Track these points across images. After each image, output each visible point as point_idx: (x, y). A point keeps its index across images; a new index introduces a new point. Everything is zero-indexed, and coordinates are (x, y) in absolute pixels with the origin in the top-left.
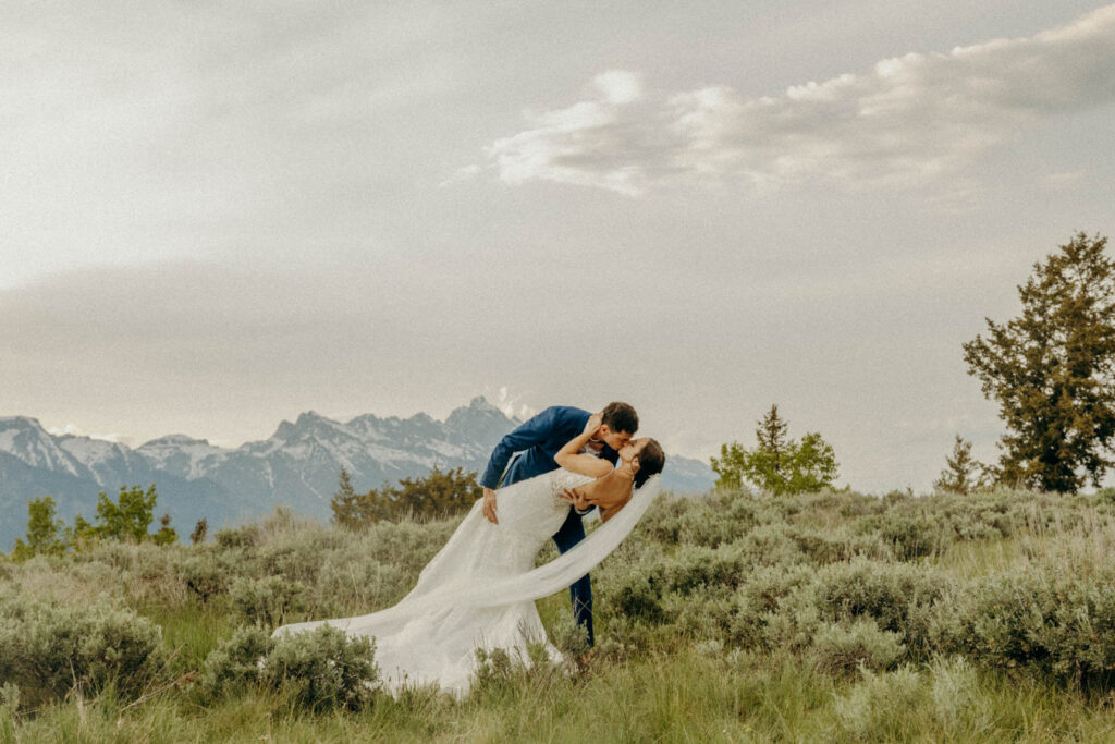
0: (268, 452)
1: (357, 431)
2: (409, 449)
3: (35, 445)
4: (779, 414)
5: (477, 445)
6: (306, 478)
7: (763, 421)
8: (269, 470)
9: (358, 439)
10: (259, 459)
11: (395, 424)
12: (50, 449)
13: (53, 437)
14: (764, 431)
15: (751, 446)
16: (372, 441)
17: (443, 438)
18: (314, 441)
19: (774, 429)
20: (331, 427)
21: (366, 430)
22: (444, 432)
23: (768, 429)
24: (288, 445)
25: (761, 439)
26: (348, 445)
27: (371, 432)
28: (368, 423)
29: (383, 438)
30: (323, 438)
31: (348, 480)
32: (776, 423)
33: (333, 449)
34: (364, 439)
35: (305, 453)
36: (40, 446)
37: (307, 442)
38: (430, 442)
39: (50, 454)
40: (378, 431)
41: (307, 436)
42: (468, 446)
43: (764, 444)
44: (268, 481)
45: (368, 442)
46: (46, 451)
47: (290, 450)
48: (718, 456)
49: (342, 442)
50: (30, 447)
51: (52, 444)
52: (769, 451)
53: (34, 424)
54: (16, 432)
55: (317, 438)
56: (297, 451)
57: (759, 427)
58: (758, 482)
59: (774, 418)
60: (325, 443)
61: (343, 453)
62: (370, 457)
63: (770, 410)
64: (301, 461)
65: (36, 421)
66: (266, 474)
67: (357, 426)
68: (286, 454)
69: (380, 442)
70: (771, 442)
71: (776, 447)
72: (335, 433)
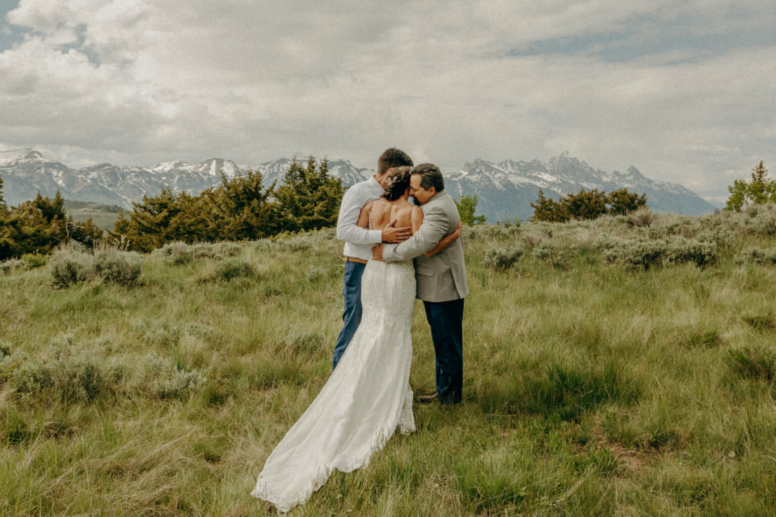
0: (460, 177)
1: (503, 168)
2: (530, 177)
3: (348, 173)
4: (764, 165)
5: (564, 175)
6: (478, 191)
7: (755, 169)
8: (460, 187)
9: (504, 172)
10: (455, 182)
11: (522, 164)
12: (355, 176)
13: (357, 169)
14: (756, 174)
15: (749, 181)
16: (511, 173)
17: (546, 172)
18: (482, 173)
19: (762, 172)
20: (490, 166)
21: (507, 167)
22: (547, 168)
23: (758, 173)
24: (469, 174)
25: (754, 177)
26: (499, 175)
27: (510, 169)
28: (509, 165)
29: (516, 171)
30: (486, 171)
31: (542, 194)
32: (762, 170)
33: (491, 177)
34: (506, 172)
35: (477, 178)
36: (351, 174)
37: (478, 173)
38: (540, 174)
39: (355, 178)
40: (513, 168)
41: (478, 170)
42: (559, 176)
43: (755, 180)
44: (459, 192)
45: (509, 174)
46: (353, 176)
47: (470, 177)
48: (733, 185)
49: (495, 173)
50: (346, 175)
51: (357, 173)
52: (759, 184)
53: (348, 163)
54: (339, 167)
55: (483, 171)
56: (474, 178)
57: (753, 172)
58: (752, 199)
59: (761, 167)
60: (487, 174)
61: (496, 179)
62: (509, 181)
63: (759, 163)
64: (476, 183)
65: (349, 161)
66: (458, 189)
67: (504, 165)
68: (468, 179)
69: (514, 174)
70: (759, 179)
71: (761, 181)
72: (492, 169)
